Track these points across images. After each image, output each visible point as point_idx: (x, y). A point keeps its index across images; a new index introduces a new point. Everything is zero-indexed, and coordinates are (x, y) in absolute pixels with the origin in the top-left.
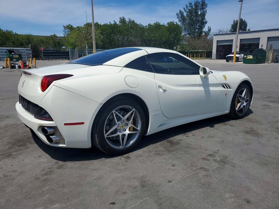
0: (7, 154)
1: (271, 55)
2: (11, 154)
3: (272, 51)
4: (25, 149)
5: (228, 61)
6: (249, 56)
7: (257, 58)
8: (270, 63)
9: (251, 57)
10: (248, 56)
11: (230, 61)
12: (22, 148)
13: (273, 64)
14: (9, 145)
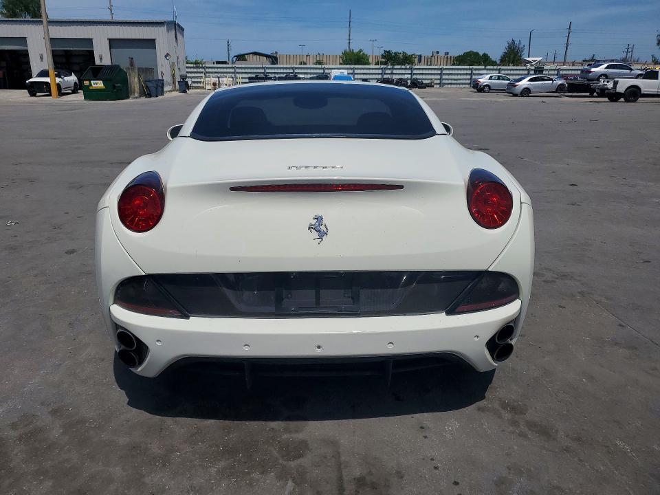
1: (136, 80)
3: (136, 71)
5: (33, 94)
6: (95, 82)
7: (114, 87)
8: (137, 98)
9: (99, 84)
10: (92, 82)
11: (38, 94)
13: (144, 99)
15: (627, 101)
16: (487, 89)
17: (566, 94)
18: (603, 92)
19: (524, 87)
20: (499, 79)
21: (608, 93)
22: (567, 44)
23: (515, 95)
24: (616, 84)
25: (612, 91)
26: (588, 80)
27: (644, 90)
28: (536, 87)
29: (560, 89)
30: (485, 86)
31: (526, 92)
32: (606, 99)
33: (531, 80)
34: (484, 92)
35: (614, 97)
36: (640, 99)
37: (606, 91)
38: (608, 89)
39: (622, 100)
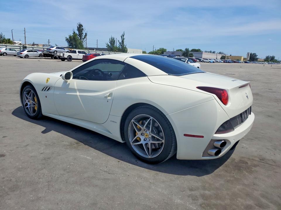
0: (263, 161)
2: (260, 160)
4: (245, 157)
12: (246, 160)
14: (254, 169)
15: (68, 61)
16: (5, 54)
17: (43, 58)
18: (59, 58)
19: (26, 54)
20: (10, 50)
21: (61, 58)
22: (25, 37)
23: (21, 57)
24: (64, 54)
25: (63, 57)
26: (50, 52)
27: (73, 57)
28: (31, 54)
29: (40, 55)
30: (4, 53)
31: (27, 56)
32: (60, 60)
33: (28, 51)
34: (4, 56)
35: (63, 59)
36: (72, 60)
37: (61, 57)
38: (61, 56)
39: (66, 60)
